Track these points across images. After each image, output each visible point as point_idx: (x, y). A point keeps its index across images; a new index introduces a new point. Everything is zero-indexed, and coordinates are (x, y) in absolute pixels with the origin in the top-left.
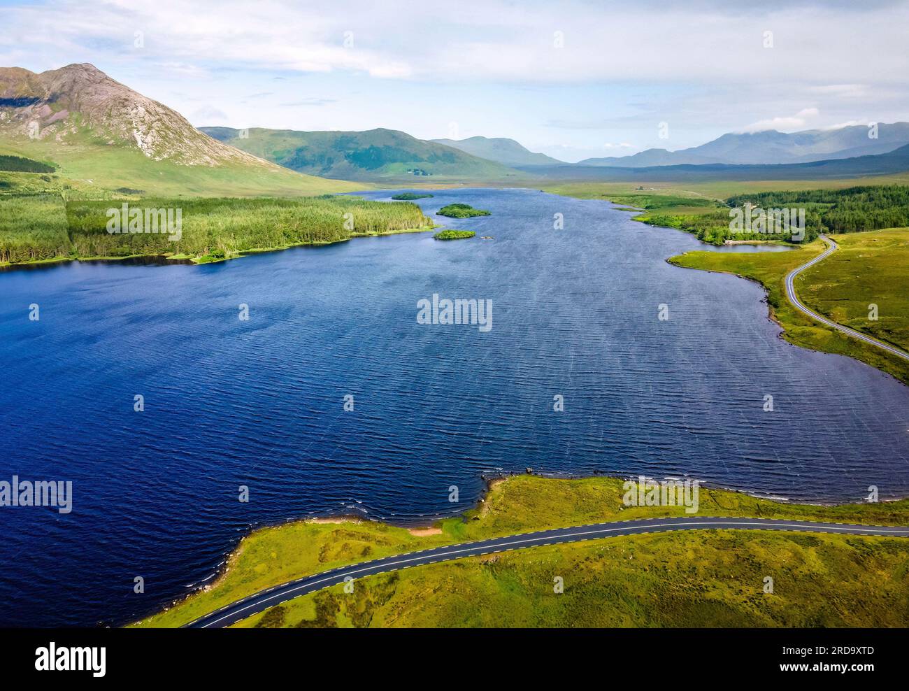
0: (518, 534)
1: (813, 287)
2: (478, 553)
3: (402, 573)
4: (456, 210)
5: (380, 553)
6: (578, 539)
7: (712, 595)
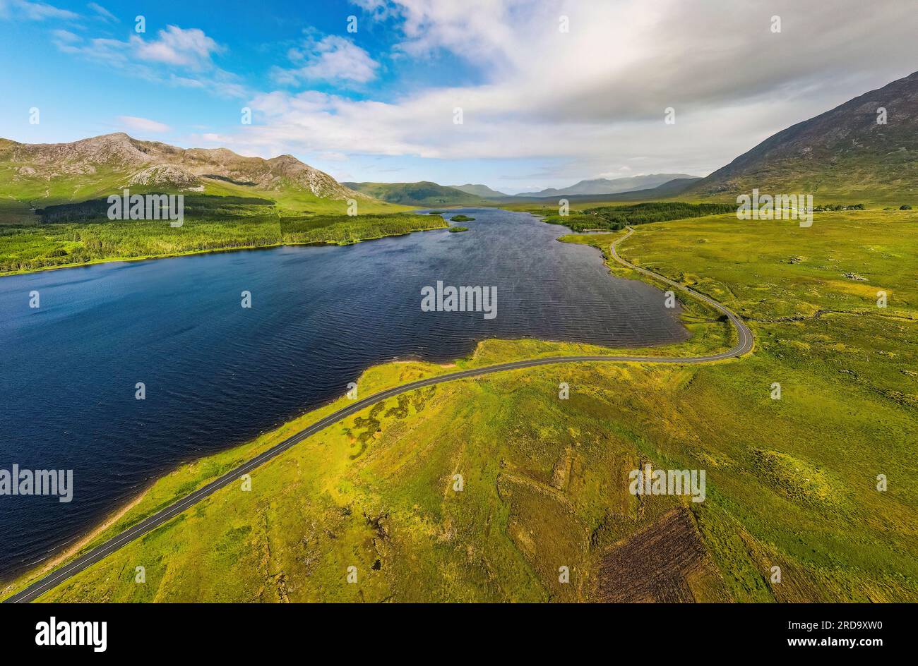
0: (491, 365)
1: (624, 250)
2: (473, 376)
3: (438, 385)
4: (459, 218)
5: (427, 376)
6: (518, 367)
7: (580, 391)
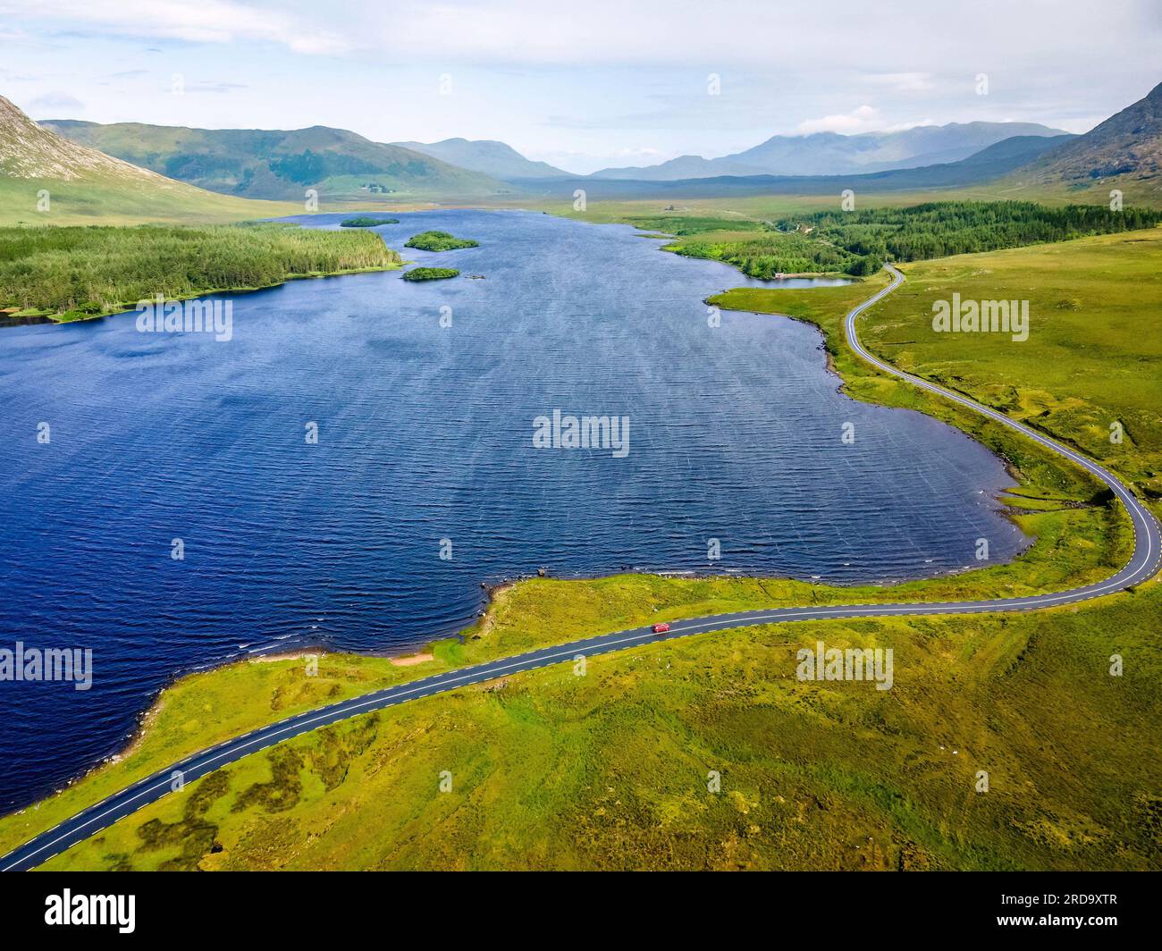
0: (531, 651)
1: (877, 329)
2: (481, 680)
3: (383, 713)
4: (431, 239)
5: (353, 691)
6: (603, 651)
7: (762, 699)
